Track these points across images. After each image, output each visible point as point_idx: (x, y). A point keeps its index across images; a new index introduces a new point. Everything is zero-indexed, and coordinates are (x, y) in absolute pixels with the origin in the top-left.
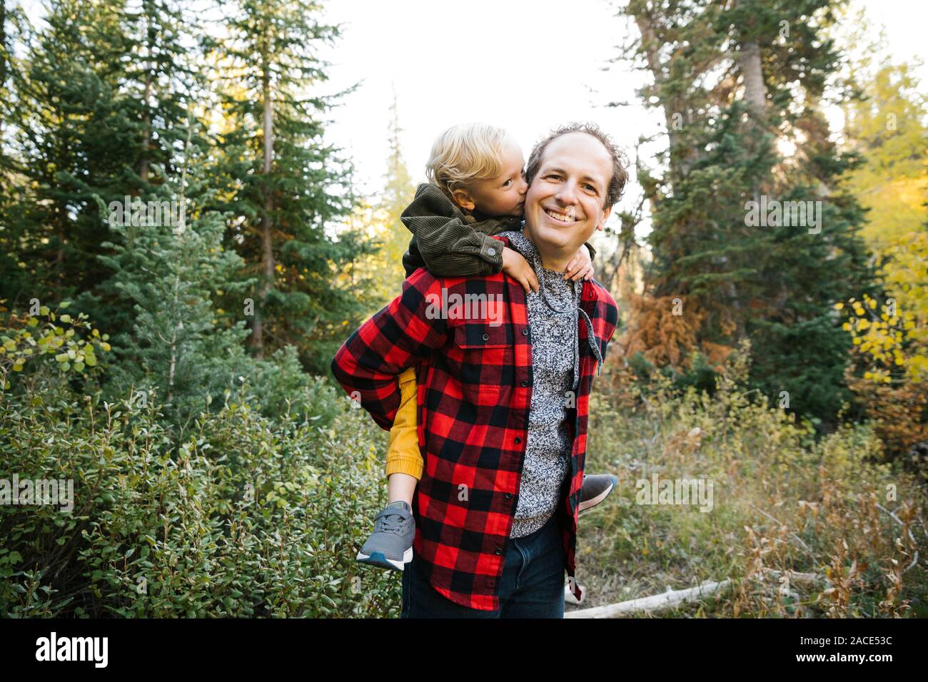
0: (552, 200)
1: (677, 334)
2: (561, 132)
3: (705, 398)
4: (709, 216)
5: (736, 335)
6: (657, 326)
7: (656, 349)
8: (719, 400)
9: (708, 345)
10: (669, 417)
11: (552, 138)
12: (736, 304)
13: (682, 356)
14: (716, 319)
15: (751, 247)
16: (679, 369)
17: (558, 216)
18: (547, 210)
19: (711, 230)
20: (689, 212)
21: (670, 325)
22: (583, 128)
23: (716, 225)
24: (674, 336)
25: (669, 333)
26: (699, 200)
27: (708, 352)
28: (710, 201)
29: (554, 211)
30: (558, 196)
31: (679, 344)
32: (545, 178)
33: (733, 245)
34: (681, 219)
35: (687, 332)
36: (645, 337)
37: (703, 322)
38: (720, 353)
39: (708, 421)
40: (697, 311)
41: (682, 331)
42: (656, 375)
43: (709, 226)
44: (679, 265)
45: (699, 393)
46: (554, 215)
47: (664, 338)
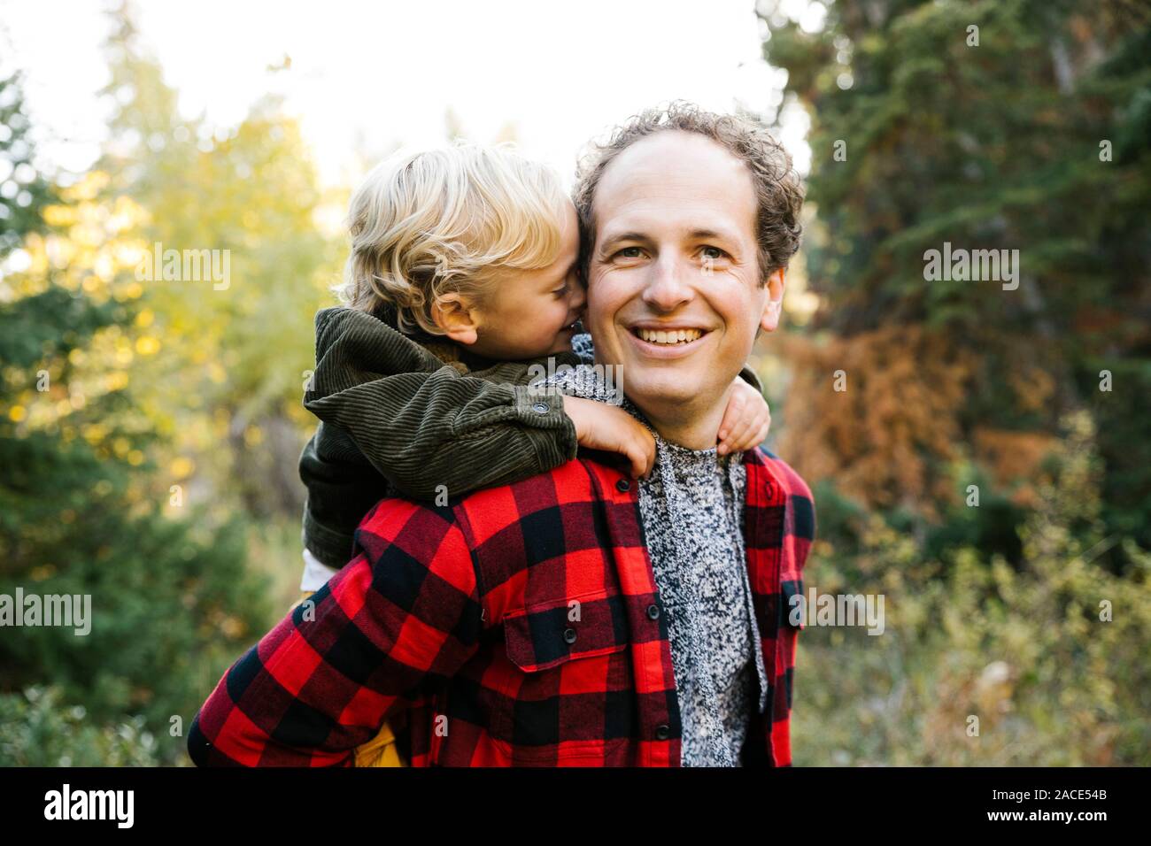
0: (638, 304)
1: (910, 423)
2: (620, 145)
3: (1002, 573)
4: (950, 123)
5: (1056, 405)
6: (859, 410)
7: (863, 469)
8: (1037, 578)
9: (989, 438)
10: (923, 635)
11: (603, 165)
12: (1045, 330)
13: (931, 477)
14: (998, 370)
15: (1061, 185)
16: (928, 510)
17: (661, 337)
18: (636, 331)
19: (957, 158)
20: (900, 122)
21: (888, 404)
22: (664, 119)
23: (968, 142)
24: (902, 431)
25: (890, 423)
26: (921, 87)
27: (992, 456)
28: (945, 89)
29: (650, 329)
30: (647, 295)
31: (920, 447)
32: (609, 261)
33: (1019, 185)
34: (883, 141)
35: (936, 414)
36: (832, 438)
37: (969, 384)
38: (1021, 453)
39: (1017, 633)
40: (950, 359)
41: (919, 412)
42: (876, 531)
43: (953, 148)
44: (892, 255)
45: (986, 561)
46: (653, 336)
47: (880, 437)
